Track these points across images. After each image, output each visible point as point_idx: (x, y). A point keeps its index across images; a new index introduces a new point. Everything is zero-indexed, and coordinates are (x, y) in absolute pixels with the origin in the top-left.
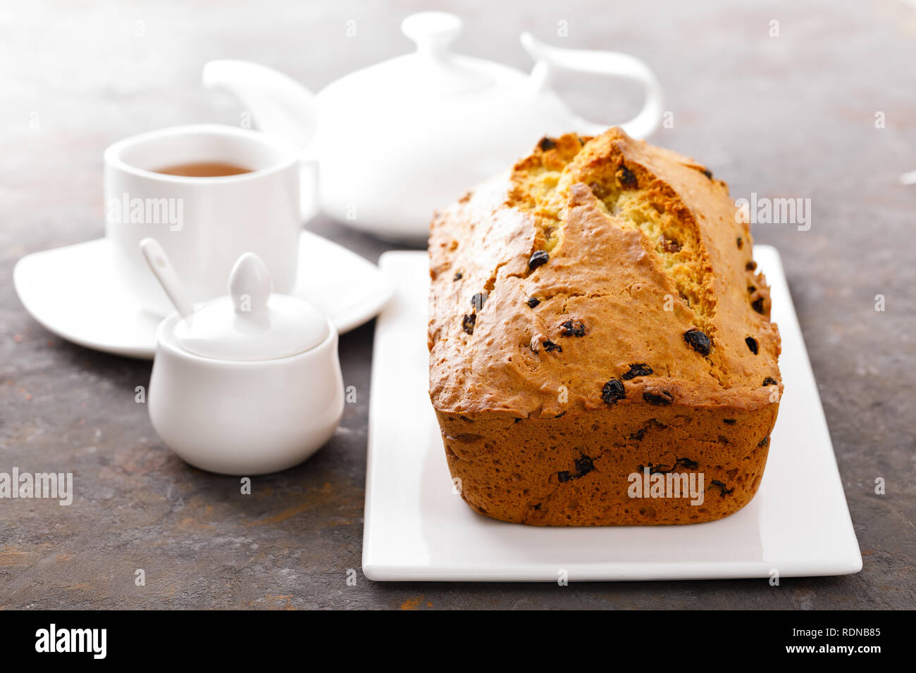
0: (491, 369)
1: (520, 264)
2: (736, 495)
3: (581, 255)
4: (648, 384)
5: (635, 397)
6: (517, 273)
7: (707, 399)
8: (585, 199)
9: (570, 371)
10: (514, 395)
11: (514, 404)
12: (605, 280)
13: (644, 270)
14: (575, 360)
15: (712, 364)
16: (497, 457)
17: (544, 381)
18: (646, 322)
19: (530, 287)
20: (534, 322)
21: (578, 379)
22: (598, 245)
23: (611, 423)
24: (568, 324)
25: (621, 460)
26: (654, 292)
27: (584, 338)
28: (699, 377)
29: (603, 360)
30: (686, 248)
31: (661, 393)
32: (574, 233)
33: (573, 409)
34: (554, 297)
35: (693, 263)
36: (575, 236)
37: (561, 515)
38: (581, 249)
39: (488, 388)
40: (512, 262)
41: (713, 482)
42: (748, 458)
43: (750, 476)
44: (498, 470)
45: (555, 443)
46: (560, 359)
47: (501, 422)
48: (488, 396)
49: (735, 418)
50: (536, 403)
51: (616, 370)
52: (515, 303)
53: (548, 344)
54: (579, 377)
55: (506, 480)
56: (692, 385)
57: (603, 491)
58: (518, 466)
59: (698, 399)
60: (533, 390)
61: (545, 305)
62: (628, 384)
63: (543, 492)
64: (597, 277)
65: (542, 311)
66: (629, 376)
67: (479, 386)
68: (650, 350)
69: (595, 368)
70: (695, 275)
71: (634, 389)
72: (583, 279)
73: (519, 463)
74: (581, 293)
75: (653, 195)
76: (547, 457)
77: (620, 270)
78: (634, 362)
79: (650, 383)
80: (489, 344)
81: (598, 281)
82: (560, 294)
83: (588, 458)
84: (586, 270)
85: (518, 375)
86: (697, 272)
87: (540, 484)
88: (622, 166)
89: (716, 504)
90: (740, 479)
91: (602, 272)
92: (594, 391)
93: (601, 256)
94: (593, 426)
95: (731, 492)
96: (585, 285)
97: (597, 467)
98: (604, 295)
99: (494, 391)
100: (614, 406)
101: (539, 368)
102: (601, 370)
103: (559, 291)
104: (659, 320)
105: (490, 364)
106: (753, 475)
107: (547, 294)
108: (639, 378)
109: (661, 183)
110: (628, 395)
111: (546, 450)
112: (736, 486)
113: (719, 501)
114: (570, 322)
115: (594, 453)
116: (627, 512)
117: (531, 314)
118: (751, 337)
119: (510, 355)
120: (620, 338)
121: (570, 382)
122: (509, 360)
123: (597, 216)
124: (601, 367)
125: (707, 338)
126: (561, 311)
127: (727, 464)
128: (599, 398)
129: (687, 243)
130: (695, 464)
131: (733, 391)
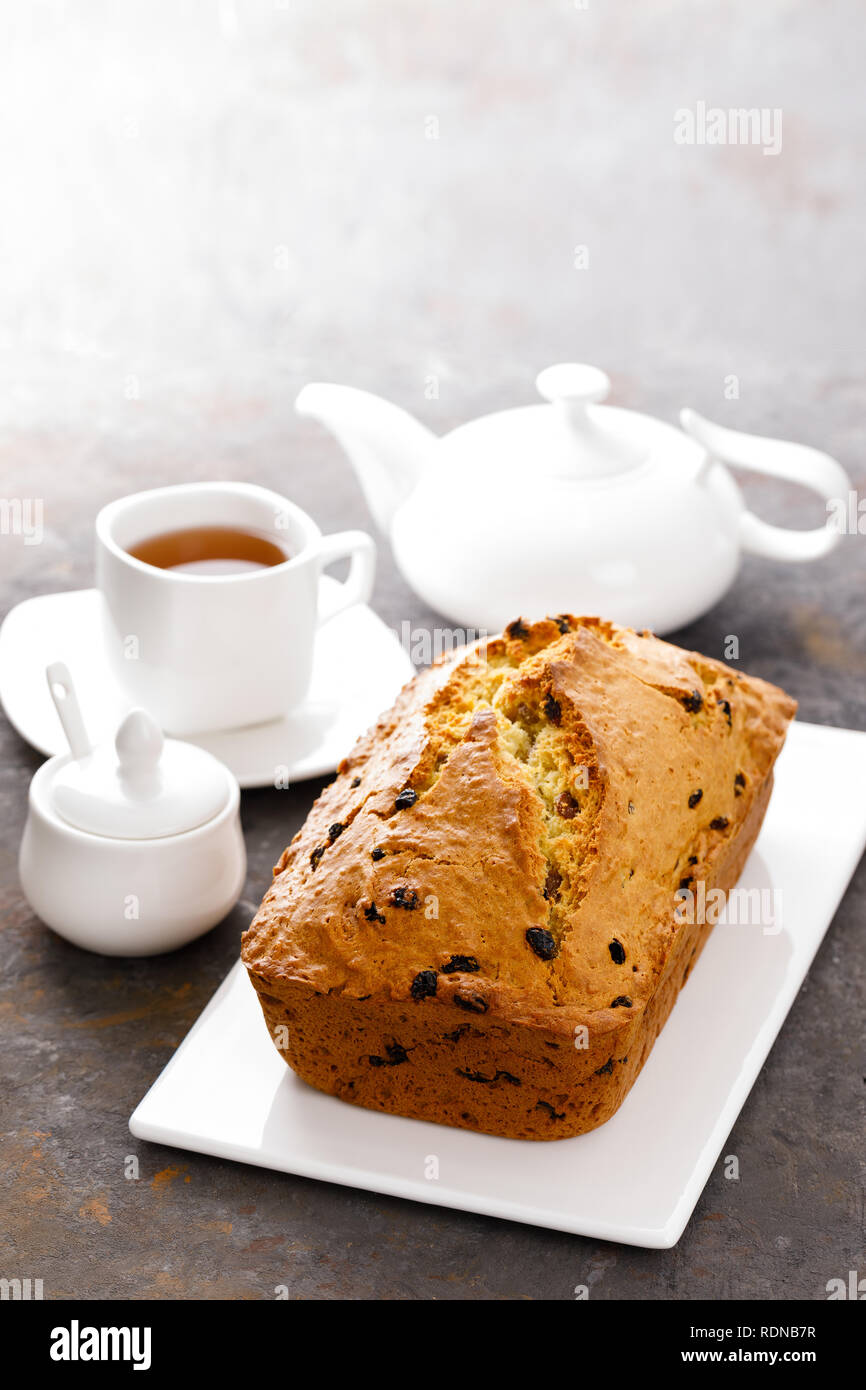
0: (307, 926)
1: (387, 799)
2: (568, 1120)
3: (449, 807)
4: (464, 985)
5: (445, 997)
6: (380, 811)
7: (528, 1014)
8: (482, 735)
9: (385, 949)
10: (320, 963)
11: (315, 975)
12: (463, 845)
13: (508, 841)
14: (396, 938)
15: (553, 971)
16: (300, 1026)
17: (355, 955)
18: (489, 907)
19: (383, 832)
20: (367, 880)
21: (391, 961)
22: (471, 799)
23: (419, 1018)
24: (400, 893)
25: (436, 1058)
26: (510, 871)
27: (413, 913)
28: (530, 985)
29: (426, 945)
30: (580, 817)
31: (473, 1000)
32: (453, 776)
33: (379, 994)
34: (401, 854)
35: (582, 836)
36: (453, 780)
37: (372, 1100)
38: (452, 799)
39: (297, 948)
40: (382, 794)
41: (540, 1103)
42: (582, 1085)
43: (586, 1104)
44: (301, 1040)
45: (363, 1025)
46: (379, 933)
47: (299, 992)
48: (292, 959)
49: (557, 1043)
50: (341, 978)
51: (436, 959)
52: (361, 849)
53: (371, 913)
54: (393, 959)
55: (312, 1051)
56: (517, 994)
57: (418, 1085)
58: (322, 1040)
59: (517, 1013)
60: (339, 963)
61: (389, 861)
62: (444, 979)
63: (352, 1072)
64: (455, 838)
65: (381, 868)
66: (448, 969)
67: (288, 944)
68: (484, 942)
69: (414, 951)
70: (578, 853)
71: (446, 988)
72: (439, 838)
73: (325, 1038)
74: (430, 855)
75: (569, 740)
76: (354, 1039)
77: (484, 835)
78: (460, 953)
79: (467, 982)
80: (318, 894)
81: (454, 843)
82: (408, 851)
83: (400, 1047)
84: (448, 827)
85: (330, 941)
86: (581, 850)
87: (349, 1064)
88: (549, 695)
89: (545, 1127)
90: (572, 1105)
91: (461, 834)
92: (406, 979)
93: (469, 814)
94: (401, 1017)
95: (563, 1117)
96: (437, 846)
97: (410, 1058)
98: (454, 863)
99: (302, 954)
100: (421, 1002)
101: (354, 937)
102: (421, 955)
103: (409, 847)
104: (504, 908)
105: (309, 920)
106: (590, 1103)
107: (395, 847)
108: (458, 974)
109: (583, 726)
110: (438, 993)
111: (352, 1029)
112: (567, 1112)
113: (548, 1124)
114: (403, 890)
115: (407, 1044)
116: (446, 1113)
117: (370, 869)
118: (622, 941)
119: (330, 914)
120: (452, 921)
121: (382, 963)
122: (328, 921)
123: (485, 760)
124: (422, 952)
125: (550, 940)
126: (401, 872)
127: (554, 1088)
128: (407, 989)
129: (587, 810)
130: (518, 1080)
131: (562, 1011)
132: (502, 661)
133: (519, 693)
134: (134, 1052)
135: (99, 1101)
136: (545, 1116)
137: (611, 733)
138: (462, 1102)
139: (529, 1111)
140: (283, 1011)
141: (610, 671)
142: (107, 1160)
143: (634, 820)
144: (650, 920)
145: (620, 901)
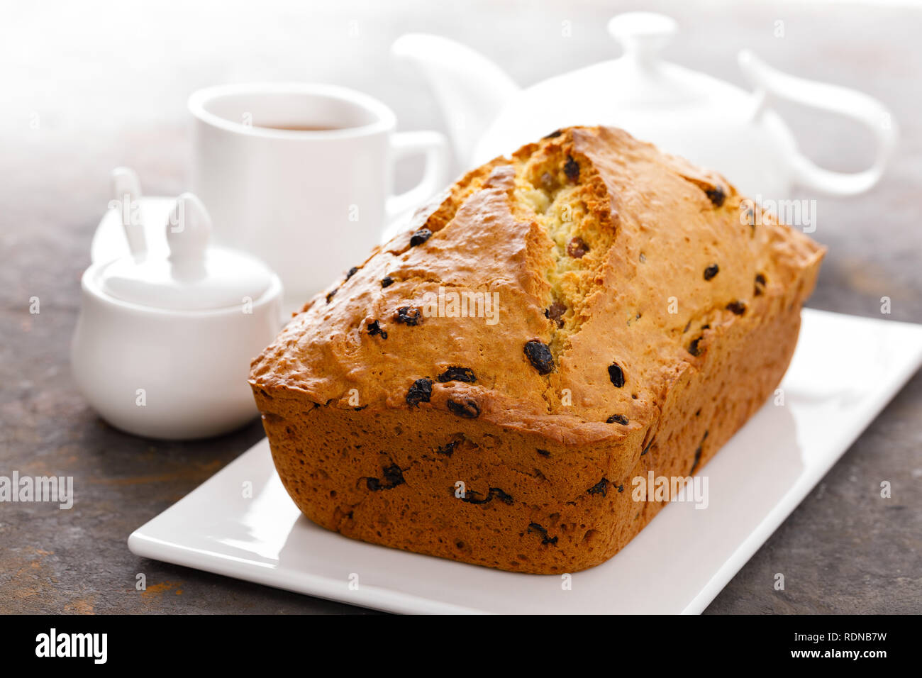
0: (313, 346)
1: (403, 240)
2: (561, 545)
3: (461, 240)
4: (458, 391)
5: (439, 402)
6: (395, 250)
7: (520, 420)
8: (500, 182)
9: (386, 360)
10: (320, 377)
11: (315, 386)
12: (470, 270)
13: (514, 266)
14: (396, 350)
15: (549, 385)
16: (299, 446)
17: (355, 367)
19: (396, 264)
20: (374, 303)
21: (390, 371)
22: (482, 232)
23: (414, 429)
24: (403, 311)
25: (431, 476)
26: (513, 292)
27: (415, 328)
28: (525, 395)
29: (424, 357)
30: (589, 256)
31: (464, 403)
32: (467, 216)
33: (376, 404)
34: (409, 280)
35: (589, 272)
36: (467, 219)
37: (370, 530)
38: (463, 234)
39: (299, 364)
40: (399, 239)
41: (532, 525)
42: (574, 504)
43: (578, 527)
44: (302, 462)
45: (360, 441)
46: (381, 347)
47: (299, 405)
48: (294, 373)
49: (548, 449)
50: (340, 389)
51: (434, 369)
52: (372, 280)
53: (373, 328)
54: (391, 369)
55: (312, 475)
56: (511, 402)
57: (413, 510)
58: (322, 461)
59: (510, 419)
60: (339, 374)
61: (396, 286)
62: (439, 387)
63: (351, 498)
64: (463, 265)
65: (389, 293)
66: (446, 377)
67: (292, 361)
68: (482, 355)
69: (412, 363)
70: (584, 285)
71: (440, 394)
72: (447, 265)
73: (323, 458)
74: (437, 279)
75: (584, 193)
76: (352, 458)
77: (492, 263)
78: (457, 364)
79: (460, 389)
80: (327, 319)
81: (461, 269)
82: (416, 277)
83: (397, 467)
84: (457, 256)
85: (332, 355)
86: (587, 283)
87: (347, 488)
88: (569, 155)
89: (537, 552)
90: (564, 527)
91: (470, 262)
92: (401, 388)
93: (479, 245)
94: (396, 429)
95: (555, 541)
96: (445, 272)
97: (406, 479)
98: (460, 286)
99: (304, 369)
100: (415, 409)
101: (356, 351)
102: (419, 366)
103: (416, 274)
104: (505, 324)
105: (315, 339)
106: (583, 526)
107: (404, 275)
108: (454, 382)
109: (599, 179)
110: (432, 398)
111: (350, 447)
112: (560, 534)
113: (540, 550)
114: (406, 309)
115: (402, 462)
116: (441, 541)
117: (378, 293)
118: (621, 365)
119: (335, 333)
120: (452, 335)
121: (381, 374)
122: (332, 338)
123: (499, 201)
124: (420, 363)
125: (547, 353)
126: (407, 295)
127: (546, 505)
128: (402, 396)
129: (596, 251)
130: (509, 497)
131: (555, 418)
133: (542, 162)
135: (108, 533)
136: (537, 539)
137: (627, 194)
138: (456, 527)
139: (522, 535)
140: (283, 429)
142: (103, 574)
143: (644, 268)
144: (656, 362)
145: (623, 333)
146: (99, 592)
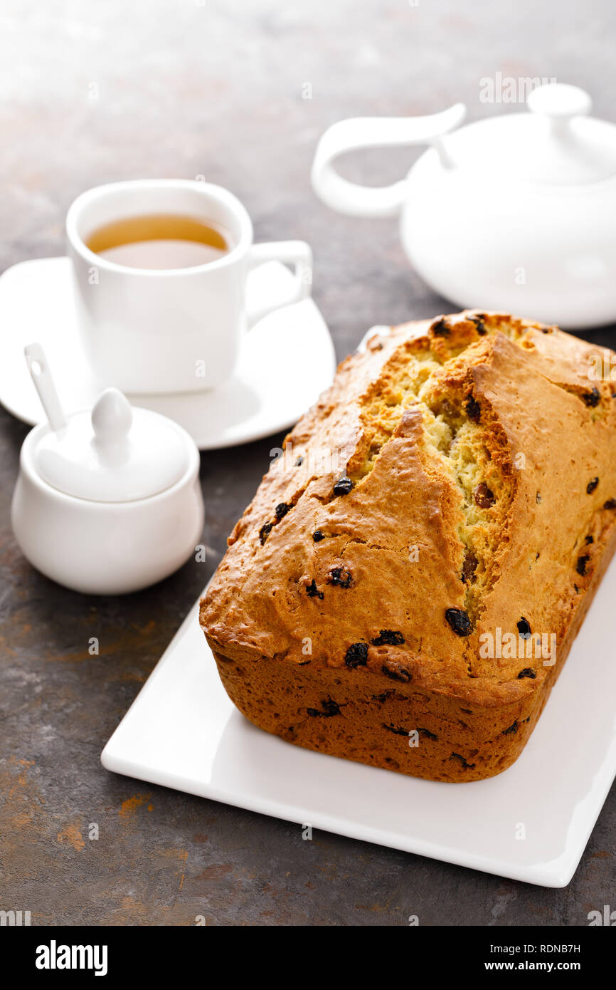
0: (256, 597)
1: (327, 485)
2: (477, 769)
3: (381, 496)
4: (392, 657)
5: (375, 667)
6: (320, 496)
7: (447, 685)
8: (409, 431)
9: (323, 622)
10: (267, 630)
11: (262, 641)
12: (392, 531)
13: (431, 530)
14: (333, 613)
15: (468, 646)
16: (248, 681)
17: (297, 626)
18: (414, 588)
19: (323, 516)
20: (309, 560)
21: (329, 632)
22: (400, 490)
23: (352, 683)
24: (337, 572)
25: (365, 714)
26: (433, 557)
27: (348, 591)
28: (448, 658)
29: (358, 619)
30: (496, 508)
31: (398, 672)
32: (384, 469)
34: (337, 537)
35: (496, 525)
36: (385, 472)
37: (309, 743)
38: (383, 490)
39: (247, 616)
40: (322, 480)
41: (454, 754)
42: (491, 742)
44: (249, 691)
45: (301, 684)
46: (319, 607)
47: (248, 655)
48: (243, 626)
49: (471, 709)
50: (284, 645)
51: (367, 633)
52: (304, 530)
53: (311, 590)
54: (330, 630)
55: (258, 701)
56: (437, 665)
57: (349, 734)
59: (437, 684)
60: (282, 631)
61: (328, 543)
62: (374, 650)
63: (292, 720)
64: (385, 525)
65: (321, 549)
66: (377, 642)
67: (239, 612)
68: (409, 619)
69: (348, 624)
70: (493, 540)
71: (375, 659)
72: (371, 524)
73: (269, 692)
74: (364, 540)
75: (487, 438)
76: (294, 694)
77: (410, 523)
78: (387, 629)
79: (394, 654)
80: (265, 569)
81: (384, 530)
82: (344, 535)
83: (335, 703)
84: (379, 514)
85: (276, 612)
86: (495, 538)
87: (290, 713)
88: (470, 396)
89: (457, 773)
90: (482, 758)
91: (391, 521)
92: (340, 649)
93: (398, 503)
94: (336, 680)
95: (473, 766)
96: (370, 532)
97: (343, 713)
98: (384, 548)
99: (251, 622)
100: (354, 670)
101: (297, 610)
102: (354, 628)
103: (345, 531)
104: (427, 590)
105: (257, 592)
106: (497, 756)
107: (334, 530)
108: (386, 647)
109: (499, 426)
110: (368, 663)
111: (293, 687)
112: (477, 763)
113: (459, 772)
114: (340, 570)
115: (340, 700)
116: (372, 757)
117: (311, 549)
118: (529, 619)
119: (277, 588)
120: (382, 600)
121: (321, 633)
122: (274, 594)
123: (413, 455)
124: (355, 626)
125: (466, 620)
126: (339, 554)
127: (466, 744)
128: (342, 659)
129: (500, 501)
130: (435, 736)
131: (475, 682)
132: (427, 355)
133: (443, 391)
134: (106, 685)
135: (76, 731)
136: (457, 765)
137: (522, 431)
138: (387, 750)
139: (444, 761)
140: (234, 668)
141: (523, 371)
142: (82, 788)
143: (541, 509)
144: (553, 597)
145: (527, 582)
146: (82, 813)
